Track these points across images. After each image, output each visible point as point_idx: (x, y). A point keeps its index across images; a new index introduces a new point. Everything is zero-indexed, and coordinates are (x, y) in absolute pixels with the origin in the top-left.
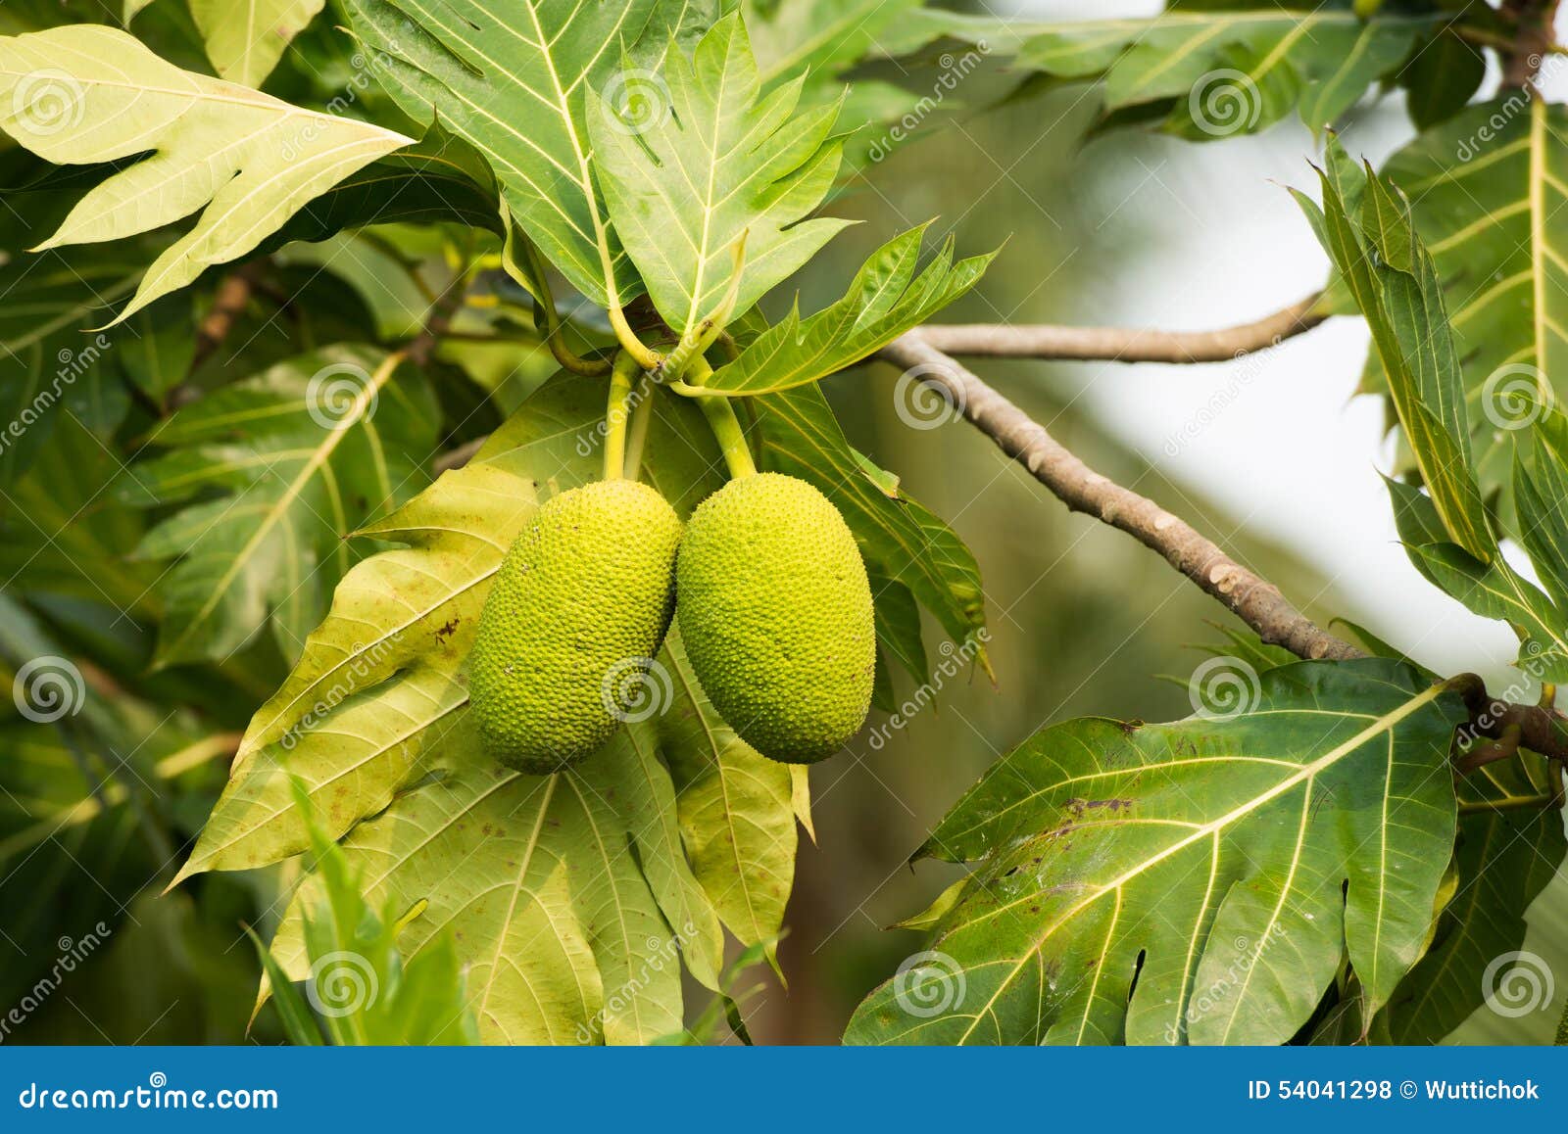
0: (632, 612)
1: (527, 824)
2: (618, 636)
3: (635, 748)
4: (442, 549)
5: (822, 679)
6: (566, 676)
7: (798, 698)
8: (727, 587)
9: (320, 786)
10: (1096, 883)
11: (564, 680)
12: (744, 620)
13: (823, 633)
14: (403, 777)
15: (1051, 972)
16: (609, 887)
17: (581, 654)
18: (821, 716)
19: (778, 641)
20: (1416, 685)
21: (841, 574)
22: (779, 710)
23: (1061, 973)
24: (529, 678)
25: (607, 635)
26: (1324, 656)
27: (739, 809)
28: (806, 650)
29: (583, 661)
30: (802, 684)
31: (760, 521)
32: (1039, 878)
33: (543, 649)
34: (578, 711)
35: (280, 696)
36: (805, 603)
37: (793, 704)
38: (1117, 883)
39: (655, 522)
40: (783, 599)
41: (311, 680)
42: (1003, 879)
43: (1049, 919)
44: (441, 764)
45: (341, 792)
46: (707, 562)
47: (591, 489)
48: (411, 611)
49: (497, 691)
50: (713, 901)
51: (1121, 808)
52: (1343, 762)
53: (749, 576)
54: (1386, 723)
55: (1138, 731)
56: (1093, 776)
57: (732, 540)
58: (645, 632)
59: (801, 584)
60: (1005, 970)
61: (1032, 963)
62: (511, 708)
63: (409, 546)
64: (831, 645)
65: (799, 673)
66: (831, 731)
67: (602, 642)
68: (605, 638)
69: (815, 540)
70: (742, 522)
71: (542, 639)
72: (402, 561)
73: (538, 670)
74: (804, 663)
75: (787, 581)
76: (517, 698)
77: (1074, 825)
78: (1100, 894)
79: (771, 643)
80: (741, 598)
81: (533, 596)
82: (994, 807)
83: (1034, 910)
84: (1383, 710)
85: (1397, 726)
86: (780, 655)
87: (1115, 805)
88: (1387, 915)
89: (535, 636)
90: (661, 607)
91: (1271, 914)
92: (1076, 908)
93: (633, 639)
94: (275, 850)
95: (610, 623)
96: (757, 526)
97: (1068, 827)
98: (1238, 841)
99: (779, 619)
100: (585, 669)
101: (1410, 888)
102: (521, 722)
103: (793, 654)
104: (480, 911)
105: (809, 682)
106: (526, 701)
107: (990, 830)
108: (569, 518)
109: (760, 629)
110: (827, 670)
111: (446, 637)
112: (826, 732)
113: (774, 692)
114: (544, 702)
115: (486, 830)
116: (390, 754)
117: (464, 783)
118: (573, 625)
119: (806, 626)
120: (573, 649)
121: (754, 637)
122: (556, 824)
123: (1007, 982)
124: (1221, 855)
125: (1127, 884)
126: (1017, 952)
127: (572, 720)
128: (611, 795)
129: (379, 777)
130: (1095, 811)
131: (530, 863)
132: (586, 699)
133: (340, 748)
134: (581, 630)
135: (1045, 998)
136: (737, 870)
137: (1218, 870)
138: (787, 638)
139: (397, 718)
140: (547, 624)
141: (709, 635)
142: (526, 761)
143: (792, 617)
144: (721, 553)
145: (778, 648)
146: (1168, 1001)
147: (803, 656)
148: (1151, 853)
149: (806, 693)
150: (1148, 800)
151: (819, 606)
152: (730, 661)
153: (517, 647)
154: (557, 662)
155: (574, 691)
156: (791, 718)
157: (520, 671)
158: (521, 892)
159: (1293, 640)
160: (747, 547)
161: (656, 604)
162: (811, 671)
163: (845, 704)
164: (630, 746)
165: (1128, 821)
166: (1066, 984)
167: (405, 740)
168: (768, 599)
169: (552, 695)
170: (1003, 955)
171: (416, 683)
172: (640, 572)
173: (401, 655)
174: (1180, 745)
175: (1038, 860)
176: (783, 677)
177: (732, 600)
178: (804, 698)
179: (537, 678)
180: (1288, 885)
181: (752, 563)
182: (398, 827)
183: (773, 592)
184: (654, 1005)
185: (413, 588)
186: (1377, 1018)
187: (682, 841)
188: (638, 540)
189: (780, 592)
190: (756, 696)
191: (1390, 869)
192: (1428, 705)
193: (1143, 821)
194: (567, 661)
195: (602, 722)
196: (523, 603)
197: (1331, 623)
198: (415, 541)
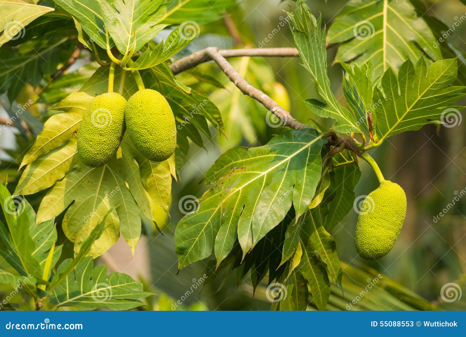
0: (114, 126)
1: (98, 180)
2: (110, 132)
3: (126, 159)
4: (72, 112)
5: (160, 140)
6: (98, 142)
7: (155, 145)
8: (135, 118)
9: (46, 173)
10: (236, 188)
11: (98, 144)
12: (140, 126)
13: (160, 129)
14: (68, 170)
15: (223, 211)
16: (120, 195)
17: (101, 137)
18: (161, 149)
19: (148, 131)
20: (317, 135)
21: (164, 114)
22: (150, 149)
23: (226, 211)
24: (89, 143)
25: (108, 132)
26: (299, 128)
27: (156, 174)
28: (156, 133)
29: (102, 139)
30: (155, 142)
31: (143, 101)
32: (223, 187)
33: (91, 136)
34: (102, 151)
35: (31, 151)
36: (155, 121)
37: (154, 147)
38: (240, 188)
39: (119, 103)
40: (149, 120)
41: (40, 146)
42: (215, 188)
43: (224, 198)
44: (76, 166)
45: (51, 174)
46: (131, 112)
47: (104, 95)
48: (65, 128)
49: (82, 147)
50: (152, 197)
51: (244, 169)
52: (298, 155)
53: (140, 115)
54: (309, 145)
55: (249, 149)
56: (239, 161)
57: (136, 106)
58: (118, 130)
59: (153, 116)
60: (213, 211)
61: (219, 209)
62: (85, 151)
63: (64, 112)
64: (162, 131)
65: (154, 139)
66: (164, 153)
67: (106, 133)
68: (107, 132)
69: (157, 105)
70: (138, 101)
71: (91, 133)
72: (63, 116)
73: (91, 141)
74: (155, 136)
75: (150, 116)
76: (87, 148)
77: (232, 174)
78: (236, 191)
79: (146, 132)
80: (138, 121)
81: (89, 123)
82: (217, 170)
83: (221, 196)
84: (308, 141)
85: (311, 145)
86: (149, 134)
87: (242, 168)
88: (304, 193)
89: (90, 133)
90: (122, 124)
91: (275, 194)
92: (230, 195)
93: (115, 132)
94: (36, 189)
95: (108, 128)
96: (142, 102)
97: (231, 174)
98: (270, 176)
99: (148, 126)
100: (103, 140)
101: (310, 186)
102: (88, 154)
103: (152, 134)
104: (88, 202)
105: (157, 141)
106: (89, 149)
107: (216, 176)
108: (97, 102)
109: (144, 128)
110: (162, 138)
111: (75, 134)
112: (163, 153)
113: (148, 144)
114: (93, 149)
115: (88, 182)
116: (63, 164)
117: (83, 171)
118: (99, 129)
119: (155, 127)
120: (99, 136)
121: (142, 130)
122: (106, 180)
123: (214, 214)
124: (266, 180)
125: (243, 188)
126: (216, 206)
127: (100, 153)
128: (120, 172)
129: (61, 170)
130: (237, 170)
131: (100, 190)
132: (103, 148)
133: (51, 163)
134: (101, 131)
135: (222, 218)
136: (157, 189)
137: (265, 184)
138: (150, 130)
139: (65, 155)
140: (92, 130)
141: (132, 130)
142: (91, 164)
143: (151, 125)
144: (134, 110)
145: (148, 133)
146: (249, 217)
147: (155, 134)
148: (249, 180)
149: (157, 144)
150: (251, 167)
151: (158, 122)
152: (137, 137)
153: (86, 136)
154: (95, 139)
155: (100, 146)
156: (153, 150)
157: (87, 142)
158: (98, 197)
159: (291, 125)
160: (140, 108)
161: (120, 123)
162: (157, 138)
163: (167, 146)
164: (125, 159)
165: (245, 172)
166: (227, 214)
167: (67, 160)
168: (145, 121)
169: (95, 147)
170: (213, 207)
171: (69, 146)
172: (115, 115)
173: (64, 139)
174: (259, 152)
175: (223, 183)
176: (150, 140)
177: (136, 121)
178: (156, 145)
179: (91, 143)
180: (280, 187)
181: (141, 112)
182: (67, 183)
183: (146, 119)
184: (134, 224)
185: (65, 122)
186: (299, 218)
187: (142, 183)
188: (114, 107)
189: (148, 119)
190: (144, 145)
191: (306, 181)
192: (319, 140)
193: (248, 172)
194: (98, 139)
195: (109, 154)
196: (87, 124)
197: (308, 120)
198: (66, 110)
